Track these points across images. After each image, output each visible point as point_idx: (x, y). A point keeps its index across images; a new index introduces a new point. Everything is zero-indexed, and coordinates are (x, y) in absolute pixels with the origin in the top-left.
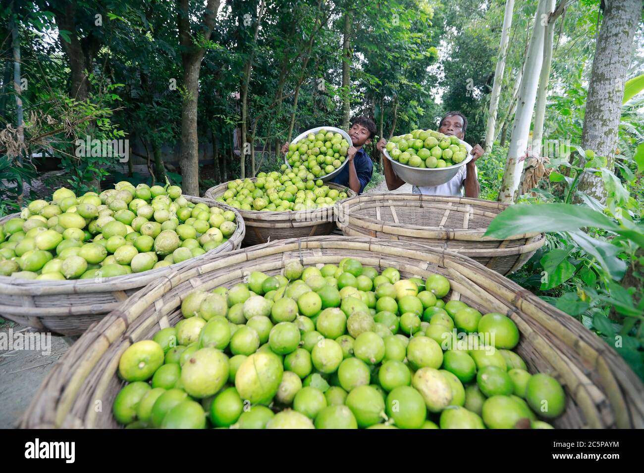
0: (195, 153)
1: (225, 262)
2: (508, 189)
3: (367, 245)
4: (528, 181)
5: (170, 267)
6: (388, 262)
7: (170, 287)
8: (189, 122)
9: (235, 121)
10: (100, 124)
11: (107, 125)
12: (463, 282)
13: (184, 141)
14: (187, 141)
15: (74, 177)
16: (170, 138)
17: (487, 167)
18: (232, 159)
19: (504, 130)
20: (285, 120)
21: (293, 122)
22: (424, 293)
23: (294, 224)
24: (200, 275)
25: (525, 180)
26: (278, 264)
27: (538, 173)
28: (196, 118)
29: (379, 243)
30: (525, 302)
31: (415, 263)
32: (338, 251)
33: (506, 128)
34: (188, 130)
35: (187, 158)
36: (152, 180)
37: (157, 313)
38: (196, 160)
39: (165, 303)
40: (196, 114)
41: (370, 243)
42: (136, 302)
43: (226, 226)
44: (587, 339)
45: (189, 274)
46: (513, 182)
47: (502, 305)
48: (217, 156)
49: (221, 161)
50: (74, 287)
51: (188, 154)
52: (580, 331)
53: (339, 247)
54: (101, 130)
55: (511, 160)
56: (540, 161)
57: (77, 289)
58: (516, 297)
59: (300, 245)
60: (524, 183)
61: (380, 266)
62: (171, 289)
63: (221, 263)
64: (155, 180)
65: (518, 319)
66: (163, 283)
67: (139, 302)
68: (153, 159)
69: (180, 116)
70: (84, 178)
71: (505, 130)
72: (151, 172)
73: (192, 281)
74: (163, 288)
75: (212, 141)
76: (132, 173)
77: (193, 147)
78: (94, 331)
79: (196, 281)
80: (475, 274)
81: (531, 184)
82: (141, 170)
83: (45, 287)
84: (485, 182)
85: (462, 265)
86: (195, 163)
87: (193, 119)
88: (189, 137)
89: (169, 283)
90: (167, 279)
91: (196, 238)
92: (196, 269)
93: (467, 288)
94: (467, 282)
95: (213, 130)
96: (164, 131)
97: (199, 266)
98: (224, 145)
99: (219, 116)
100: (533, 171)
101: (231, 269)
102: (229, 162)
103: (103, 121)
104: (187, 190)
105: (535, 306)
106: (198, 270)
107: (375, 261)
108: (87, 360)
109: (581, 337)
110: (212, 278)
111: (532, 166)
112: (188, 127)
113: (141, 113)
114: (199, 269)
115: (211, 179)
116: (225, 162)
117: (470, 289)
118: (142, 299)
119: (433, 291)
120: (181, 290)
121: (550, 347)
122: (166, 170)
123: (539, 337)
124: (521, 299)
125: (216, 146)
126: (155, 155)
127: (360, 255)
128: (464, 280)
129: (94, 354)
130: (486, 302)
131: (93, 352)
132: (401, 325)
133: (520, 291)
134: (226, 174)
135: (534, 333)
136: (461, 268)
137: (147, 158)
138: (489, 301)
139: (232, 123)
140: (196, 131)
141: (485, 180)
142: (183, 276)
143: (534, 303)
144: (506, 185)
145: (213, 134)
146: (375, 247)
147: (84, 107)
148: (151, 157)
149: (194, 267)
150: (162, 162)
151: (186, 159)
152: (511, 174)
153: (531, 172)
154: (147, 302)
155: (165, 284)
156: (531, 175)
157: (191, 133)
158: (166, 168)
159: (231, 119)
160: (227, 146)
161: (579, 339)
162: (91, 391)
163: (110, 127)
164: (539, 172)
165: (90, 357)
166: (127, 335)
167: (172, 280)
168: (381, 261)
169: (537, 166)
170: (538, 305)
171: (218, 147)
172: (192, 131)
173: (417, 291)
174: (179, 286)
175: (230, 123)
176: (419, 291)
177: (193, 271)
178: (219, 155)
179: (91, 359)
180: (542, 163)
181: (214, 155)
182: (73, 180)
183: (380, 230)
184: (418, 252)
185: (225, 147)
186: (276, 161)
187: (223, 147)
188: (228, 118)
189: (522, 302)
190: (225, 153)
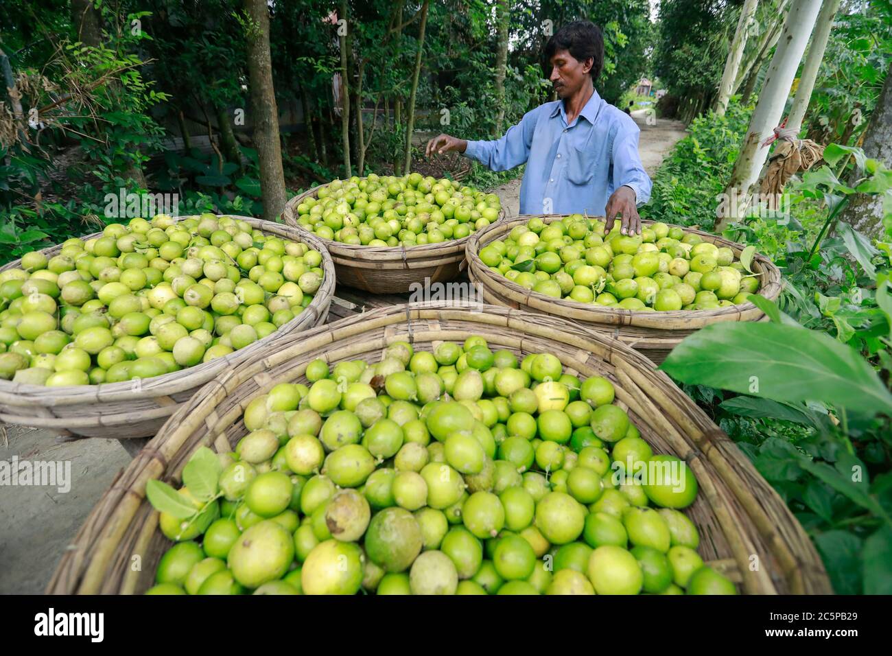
0: (274, 121)
1: (302, 348)
2: (740, 184)
3: (503, 320)
4: (771, 178)
5: (225, 358)
6: (532, 345)
7: (225, 394)
8: (260, 73)
9: (331, 66)
10: (126, 81)
11: (137, 82)
12: (634, 394)
13: (256, 104)
14: (261, 103)
15: (101, 167)
16: (234, 97)
17: (715, 139)
18: (332, 122)
19: (752, 76)
20: (407, 63)
21: (418, 68)
22: (577, 404)
23: (409, 264)
24: (267, 369)
25: (767, 177)
26: (378, 343)
27: (789, 167)
28: (269, 66)
29: (522, 317)
30: (713, 449)
31: (572, 351)
32: (463, 325)
33: (755, 71)
34: (259, 86)
35: (263, 130)
36: (219, 160)
37: (208, 434)
38: (275, 134)
39: (220, 417)
40: (269, 59)
41: (508, 316)
42: (175, 430)
43: (306, 280)
44: (785, 535)
45: (251, 370)
46: (749, 173)
47: (682, 441)
48: (310, 120)
49: (316, 126)
50: (97, 396)
51: (263, 123)
52: (780, 519)
53: (464, 319)
54: (129, 91)
55: (752, 136)
56: (796, 146)
57: (101, 398)
58: (702, 438)
59: (408, 315)
60: (765, 181)
61: (521, 349)
62: (227, 397)
63: (296, 349)
64: (222, 161)
65: (700, 469)
66: (214, 392)
67: (181, 429)
68: (217, 125)
69: (246, 59)
70: (116, 167)
71: (755, 75)
72: (216, 148)
73: (256, 378)
74: (214, 399)
75: (300, 94)
76: (190, 149)
77: (270, 113)
78: (118, 488)
79: (262, 377)
80: (653, 386)
81: (774, 183)
82: (202, 143)
83: (59, 398)
84: (707, 165)
85: (636, 367)
86: (275, 137)
87: (265, 67)
88: (263, 97)
89: (222, 389)
90: (219, 386)
91: (264, 303)
92: (260, 362)
93: (638, 403)
94: (639, 396)
95: (300, 79)
96: (225, 85)
97: (264, 357)
98: (318, 101)
99: (305, 59)
100: (782, 163)
101: (311, 354)
102: (328, 129)
103: (129, 76)
104: (268, 179)
105: (726, 459)
106: (263, 363)
107: (514, 341)
108: (109, 536)
109: (779, 529)
110: (285, 369)
111: (781, 156)
112: (259, 81)
113: (186, 58)
114: (265, 362)
115: (304, 156)
116: (322, 128)
117: (642, 407)
118: (184, 423)
119: (589, 401)
120: (241, 393)
121: (735, 525)
122: (237, 143)
123: (723, 505)
124: (709, 442)
125: (308, 103)
126: (219, 120)
127: (494, 331)
128: (636, 391)
129: (118, 524)
130: (662, 431)
131: (116, 522)
132: (537, 459)
133: (709, 431)
134: (324, 147)
135: (717, 497)
136: (634, 372)
137: (206, 124)
138: (666, 430)
139: (325, 70)
140: (271, 85)
141: (708, 163)
142: (242, 375)
143: (725, 455)
144: (737, 176)
145: (300, 85)
146: (514, 323)
147: (97, 56)
148: (213, 122)
149: (259, 360)
150: (231, 132)
151: (261, 132)
152: (748, 159)
153: (778, 165)
154: (191, 425)
155: (217, 392)
156: (778, 169)
157: (264, 90)
158: (238, 139)
159: (324, 64)
160: (323, 104)
161: (776, 532)
162: (122, 568)
163: (143, 85)
164: (792, 165)
165: (112, 531)
166: (167, 476)
167: (226, 385)
168: (524, 342)
169: (790, 156)
170: (730, 459)
171: (309, 104)
172: (266, 87)
173: (567, 399)
174: (239, 388)
175: (322, 72)
176: (571, 400)
177: (258, 365)
178: (312, 118)
179: (114, 534)
180: (799, 151)
181: (305, 119)
182: (101, 171)
183: (525, 302)
184: (576, 336)
185: (320, 105)
186: (395, 129)
187: (317, 106)
188: (319, 62)
189: (709, 449)
190: (321, 115)
